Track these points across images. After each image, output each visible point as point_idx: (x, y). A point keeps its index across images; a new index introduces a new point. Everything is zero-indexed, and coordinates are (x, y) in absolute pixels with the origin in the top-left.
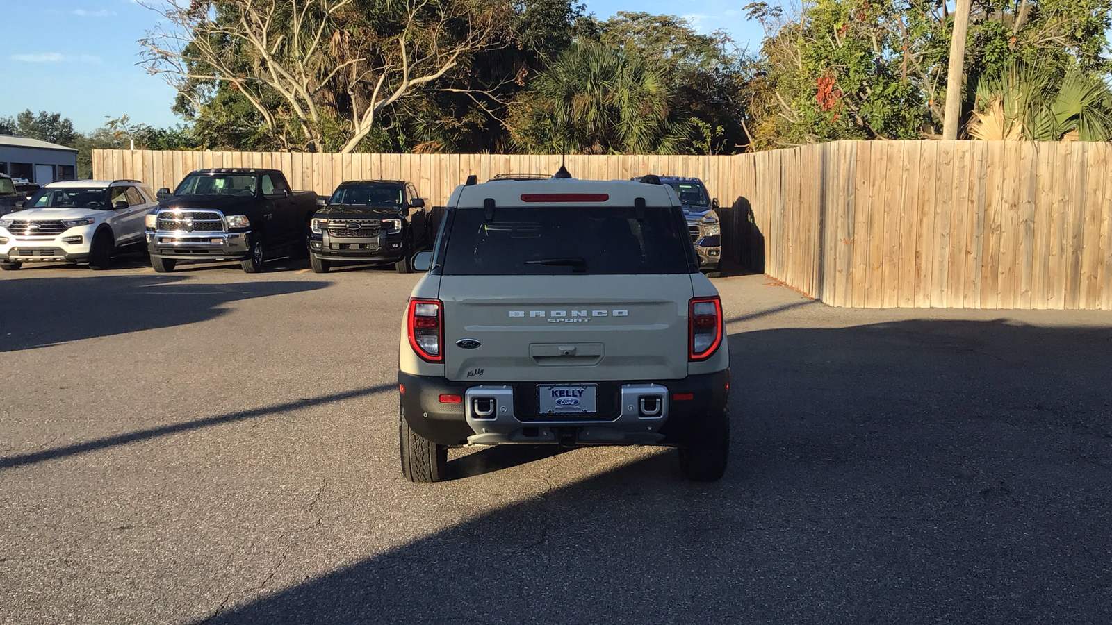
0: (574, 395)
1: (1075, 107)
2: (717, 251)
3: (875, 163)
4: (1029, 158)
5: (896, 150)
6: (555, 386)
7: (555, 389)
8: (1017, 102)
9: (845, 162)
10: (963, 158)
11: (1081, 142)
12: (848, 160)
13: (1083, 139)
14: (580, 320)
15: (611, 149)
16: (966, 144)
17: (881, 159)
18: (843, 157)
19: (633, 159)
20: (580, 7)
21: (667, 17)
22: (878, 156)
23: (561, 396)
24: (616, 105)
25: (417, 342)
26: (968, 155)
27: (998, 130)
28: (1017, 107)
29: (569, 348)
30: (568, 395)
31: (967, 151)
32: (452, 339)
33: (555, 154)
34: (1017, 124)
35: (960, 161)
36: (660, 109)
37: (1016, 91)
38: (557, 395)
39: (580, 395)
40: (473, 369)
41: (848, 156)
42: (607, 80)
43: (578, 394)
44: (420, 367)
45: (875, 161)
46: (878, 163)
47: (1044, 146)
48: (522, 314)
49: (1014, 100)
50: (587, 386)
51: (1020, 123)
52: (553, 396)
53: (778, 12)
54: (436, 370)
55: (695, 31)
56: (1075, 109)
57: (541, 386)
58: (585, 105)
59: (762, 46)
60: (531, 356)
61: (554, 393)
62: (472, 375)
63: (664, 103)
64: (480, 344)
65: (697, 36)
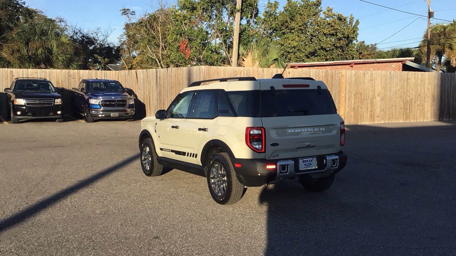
0: (310, 162)
1: (275, 56)
2: (134, 110)
3: (212, 75)
4: (261, 74)
5: (219, 70)
6: (304, 159)
7: (304, 160)
8: (256, 54)
9: (202, 74)
10: (241, 73)
11: (276, 69)
12: (203, 74)
13: (276, 67)
14: (311, 133)
15: (48, 67)
16: (241, 68)
17: (215, 73)
18: (201, 72)
19: (72, 72)
20: (22, 3)
21: (33, 9)
22: (214, 72)
23: (306, 162)
24: (50, 48)
25: (251, 145)
26: (242, 72)
27: (251, 63)
28: (256, 56)
29: (309, 144)
30: (308, 162)
31: (242, 71)
32: (269, 143)
33: (21, 68)
34: (257, 62)
35: (240, 75)
36: (70, 50)
37: (256, 50)
38: (304, 162)
39: (312, 161)
40: (275, 155)
41: (203, 72)
42: (45, 36)
43: (310, 161)
44: (253, 155)
45: (213, 74)
46: (213, 75)
47: (265, 69)
48: (293, 131)
49: (255, 53)
50: (313, 158)
51: (258, 61)
52: (303, 162)
53: (134, 13)
54: (262, 156)
55: (47, 16)
56: (275, 57)
57: (300, 159)
58: (37, 47)
59: (125, 27)
60: (296, 148)
61: (303, 161)
62: (275, 157)
63: (72, 47)
64: (279, 144)
65: (48, 19)
